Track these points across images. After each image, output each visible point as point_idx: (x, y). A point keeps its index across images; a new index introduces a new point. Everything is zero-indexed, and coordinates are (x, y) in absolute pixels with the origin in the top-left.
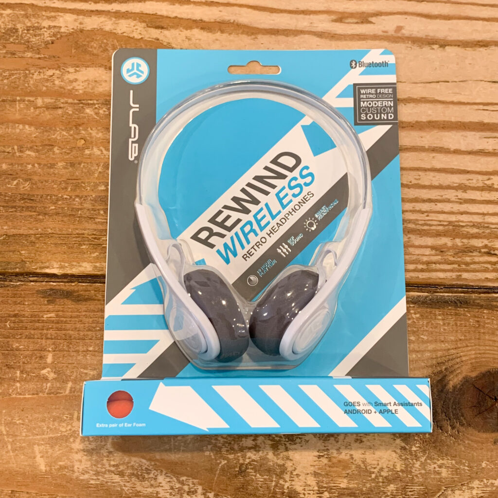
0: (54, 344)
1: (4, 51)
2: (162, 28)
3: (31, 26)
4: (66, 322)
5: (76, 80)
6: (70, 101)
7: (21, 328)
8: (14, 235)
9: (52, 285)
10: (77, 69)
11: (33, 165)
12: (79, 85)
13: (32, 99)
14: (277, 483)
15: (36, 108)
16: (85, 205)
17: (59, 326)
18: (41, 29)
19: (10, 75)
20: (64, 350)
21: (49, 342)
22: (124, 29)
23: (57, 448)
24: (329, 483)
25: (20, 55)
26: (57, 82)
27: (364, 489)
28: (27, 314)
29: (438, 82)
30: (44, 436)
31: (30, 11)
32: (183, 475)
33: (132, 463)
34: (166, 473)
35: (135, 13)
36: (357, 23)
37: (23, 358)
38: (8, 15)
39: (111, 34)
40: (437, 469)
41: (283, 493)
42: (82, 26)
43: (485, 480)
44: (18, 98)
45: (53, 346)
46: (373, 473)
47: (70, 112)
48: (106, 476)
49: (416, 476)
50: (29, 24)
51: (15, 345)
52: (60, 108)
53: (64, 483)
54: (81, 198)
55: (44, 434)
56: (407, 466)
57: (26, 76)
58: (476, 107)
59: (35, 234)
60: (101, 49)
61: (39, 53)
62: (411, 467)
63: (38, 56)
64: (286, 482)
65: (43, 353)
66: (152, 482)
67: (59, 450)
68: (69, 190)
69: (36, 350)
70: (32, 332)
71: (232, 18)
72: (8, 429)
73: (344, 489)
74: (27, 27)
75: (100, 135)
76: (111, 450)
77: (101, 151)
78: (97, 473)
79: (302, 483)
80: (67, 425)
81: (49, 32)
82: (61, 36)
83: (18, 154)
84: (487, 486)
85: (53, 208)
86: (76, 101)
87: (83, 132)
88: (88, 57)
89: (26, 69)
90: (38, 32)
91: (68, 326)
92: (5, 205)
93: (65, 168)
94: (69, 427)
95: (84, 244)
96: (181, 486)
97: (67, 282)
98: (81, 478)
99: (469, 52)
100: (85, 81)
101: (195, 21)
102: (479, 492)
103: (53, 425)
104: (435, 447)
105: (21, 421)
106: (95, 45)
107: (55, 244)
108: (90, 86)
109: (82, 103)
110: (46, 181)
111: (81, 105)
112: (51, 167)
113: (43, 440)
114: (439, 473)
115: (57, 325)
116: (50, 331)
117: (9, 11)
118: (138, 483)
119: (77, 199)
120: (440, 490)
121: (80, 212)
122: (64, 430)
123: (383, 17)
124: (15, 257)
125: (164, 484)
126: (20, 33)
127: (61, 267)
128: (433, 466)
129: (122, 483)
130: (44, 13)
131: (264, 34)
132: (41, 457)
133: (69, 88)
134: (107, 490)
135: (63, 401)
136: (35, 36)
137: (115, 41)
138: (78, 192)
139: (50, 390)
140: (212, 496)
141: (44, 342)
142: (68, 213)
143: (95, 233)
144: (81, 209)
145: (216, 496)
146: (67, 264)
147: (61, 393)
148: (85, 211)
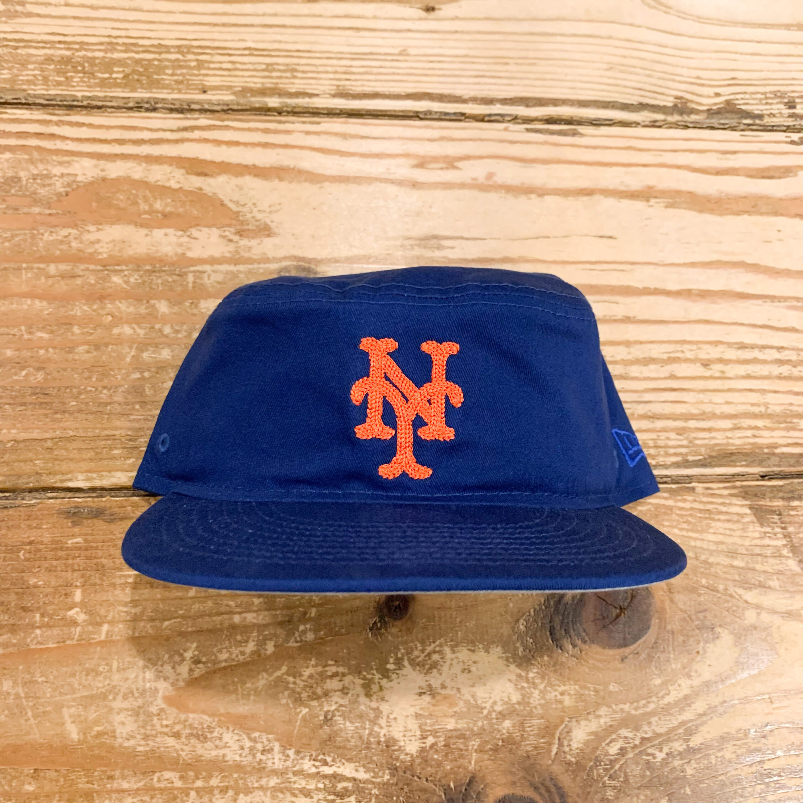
0: (83, 576)
1: (4, 206)
2: (206, 175)
3: (38, 175)
4: (96, 548)
5: (99, 241)
6: (92, 267)
7: (39, 559)
8: (24, 441)
9: (77, 502)
10: (100, 227)
11: (47, 350)
12: (102, 247)
13: (42, 266)
14: (372, 730)
15: (48, 277)
16: (116, 399)
17: (88, 553)
18: (51, 178)
19: (13, 236)
20: (95, 584)
21: (76, 574)
22: (159, 177)
23: (93, 708)
24: (434, 725)
25: (25, 210)
26: (74, 244)
27: (475, 729)
28: (45, 540)
29: (537, 238)
30: (74, 696)
31: (36, 155)
32: (254, 730)
33: (190, 721)
34: (234, 730)
35: (171, 157)
36: (442, 169)
37: (44, 597)
38: (7, 160)
39: (143, 184)
40: (559, 697)
41: (379, 743)
42: (104, 173)
43: (614, 706)
44: (24, 265)
45: (82, 580)
46: (485, 708)
47: (93, 282)
48: (158, 740)
49: (535, 707)
50: (35, 172)
51: (32, 581)
52: (79, 276)
53: (104, 754)
54: (109, 390)
55: (74, 693)
56: (524, 696)
57: (33, 237)
58: (582, 266)
59: (52, 439)
60: (129, 202)
61: (49, 208)
62: (529, 698)
63: (48, 212)
64: (381, 728)
65: (68, 590)
66: (217, 742)
67: (95, 712)
68: (94, 379)
70: (54, 563)
71: (291, 163)
72: (26, 690)
73: (451, 730)
74: (33, 175)
75: (132, 309)
76: (163, 706)
77: (134, 329)
78: (146, 737)
79: (402, 729)
80: (105, 678)
81: (61, 180)
82: (78, 187)
83: (26, 336)
84: (615, 712)
85: (74, 403)
86: (99, 268)
87: (109, 306)
88: (113, 212)
89: (34, 229)
90: (48, 181)
91: (100, 553)
92: (12, 402)
93: (88, 352)
94: (107, 682)
95: (116, 448)
96: (253, 744)
97: (97, 497)
98: (126, 744)
99: (571, 201)
100: (111, 242)
101: (246, 166)
102: (608, 720)
103: (86, 680)
104: (555, 671)
105: (43, 679)
106: (122, 197)
107: (80, 449)
108: (117, 248)
109: (107, 270)
110: (65, 370)
111: (106, 272)
112: (69, 352)
113: (74, 700)
114: (560, 702)
115: (86, 553)
116: (78, 560)
117: (8, 155)
118: (199, 746)
119: (105, 391)
120: (562, 722)
121: (109, 408)
122: (100, 685)
123: (471, 162)
124: (27, 468)
125: (231, 743)
126: (24, 183)
127: (87, 479)
128: (554, 694)
129: (178, 747)
130: (54, 158)
131: (331, 182)
132: (73, 722)
133: (90, 250)
134: (159, 757)
135: (99, 649)
136: (44, 186)
137: (147, 192)
138: (106, 382)
139: (80, 635)
140: (291, 753)
141: (69, 575)
142: (94, 409)
143: (129, 433)
144: (110, 404)
145: (298, 752)
146: (94, 475)
147: (93, 639)
148: (116, 406)
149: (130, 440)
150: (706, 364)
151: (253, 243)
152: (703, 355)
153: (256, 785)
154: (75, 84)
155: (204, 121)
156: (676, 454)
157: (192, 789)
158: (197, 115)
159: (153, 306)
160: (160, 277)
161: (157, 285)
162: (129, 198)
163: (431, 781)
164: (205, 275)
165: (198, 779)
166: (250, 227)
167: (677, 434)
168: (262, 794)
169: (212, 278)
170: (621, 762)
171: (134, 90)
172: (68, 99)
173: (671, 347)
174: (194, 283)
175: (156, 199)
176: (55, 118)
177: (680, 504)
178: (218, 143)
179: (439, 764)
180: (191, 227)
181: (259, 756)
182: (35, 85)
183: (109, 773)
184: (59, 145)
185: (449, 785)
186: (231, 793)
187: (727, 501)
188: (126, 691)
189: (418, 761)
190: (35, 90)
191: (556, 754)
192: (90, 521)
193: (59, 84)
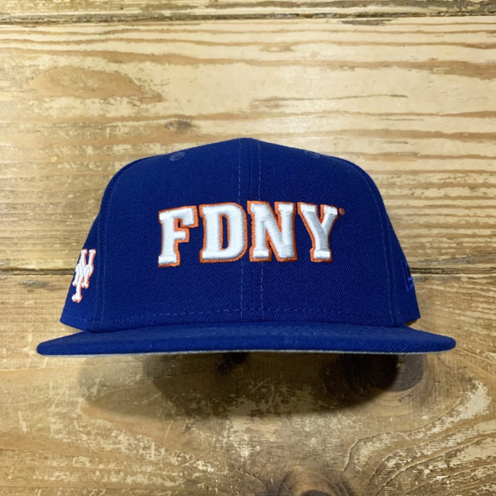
0: (33, 326)
2: (121, 62)
3: (15, 66)
4: (42, 308)
5: (51, 108)
6: (46, 125)
7: (7, 314)
9: (31, 278)
10: (52, 99)
11: (16, 180)
12: (53, 112)
14: (217, 439)
15: (19, 132)
16: (58, 211)
17: (37, 311)
18: (23, 68)
20: (41, 331)
21: (30, 324)
22: (90, 65)
23: (37, 412)
24: (261, 438)
25: (7, 89)
26: (36, 111)
27: (290, 443)
28: (11, 302)
29: (349, 98)
30: (26, 403)
31: (14, 53)
32: (139, 433)
33: (98, 424)
34: (125, 432)
35: (99, 51)
37: (9, 338)
39: (81, 70)
40: (352, 424)
41: (222, 448)
42: (56, 64)
45: (32, 328)
47: (46, 134)
49: (334, 430)
50: (14, 64)
51: (2, 328)
52: (38, 131)
53: (42, 442)
54: (54, 205)
58: (380, 118)
59: (17, 237)
61: (21, 88)
64: (223, 437)
65: (24, 334)
66: (114, 440)
68: (45, 198)
69: (19, 332)
70: (16, 316)
71: (177, 52)
73: (273, 443)
74: (12, 67)
75: (70, 152)
76: (81, 413)
77: (71, 165)
78: (69, 433)
79: (238, 439)
80: (45, 393)
81: (29, 70)
82: (40, 73)
84: (393, 437)
85: (32, 214)
86: (51, 125)
87: (56, 150)
88: (60, 89)
90: (21, 70)
91: (44, 311)
93: (41, 181)
94: (46, 395)
95: (57, 244)
96: (137, 443)
97: (44, 275)
98: (57, 437)
100: (58, 108)
101: (147, 56)
102: (388, 442)
103: (33, 393)
105: (7, 391)
106: (66, 79)
107: (34, 244)
108: (63, 113)
109: (56, 127)
110: (27, 192)
111: (55, 128)
112: (30, 181)
113: (25, 406)
114: (353, 428)
115: (35, 311)
116: (30, 316)
118: (102, 441)
119: (51, 206)
120: (353, 442)
121: (53, 217)
122: (42, 397)
123: (302, 46)
125: (123, 441)
126: (7, 72)
127: (38, 264)
129: (89, 441)
130: (26, 55)
131: (203, 63)
132: (24, 420)
133: (46, 114)
134: (77, 447)
135: (42, 373)
136: (19, 73)
137: (83, 75)
138: (52, 200)
139: (31, 364)
140: (163, 450)
141: (25, 324)
142: (44, 217)
143: (65, 234)
144: (54, 214)
145: (167, 450)
146: (43, 261)
147: (39, 367)
148: (58, 216)
149: (65, 238)
150: (473, 187)
151: (149, 106)
152: (470, 181)
153: (139, 470)
154: (39, 8)
155: (121, 27)
156: (446, 254)
157: (97, 470)
158: (116, 24)
159: (84, 150)
160: (88, 130)
161: (87, 135)
162: (71, 79)
163: (257, 477)
164: (118, 129)
165: (101, 463)
166: (148, 96)
167: (448, 238)
168: (142, 476)
169: (122, 130)
170: (397, 474)
171: (77, 10)
172: (35, 18)
173: (445, 176)
174: (110, 134)
175: (88, 79)
176: (27, 29)
177: (448, 289)
178: (129, 40)
179: (264, 466)
180: (110, 97)
181: (141, 451)
182: (16, 10)
183: (45, 455)
184: (30, 46)
185: (270, 481)
186: (122, 474)
187: (485, 288)
188: (57, 402)
189: (248, 462)
190: (14, 13)
191: (348, 464)
192: (39, 290)
193: (30, 8)
